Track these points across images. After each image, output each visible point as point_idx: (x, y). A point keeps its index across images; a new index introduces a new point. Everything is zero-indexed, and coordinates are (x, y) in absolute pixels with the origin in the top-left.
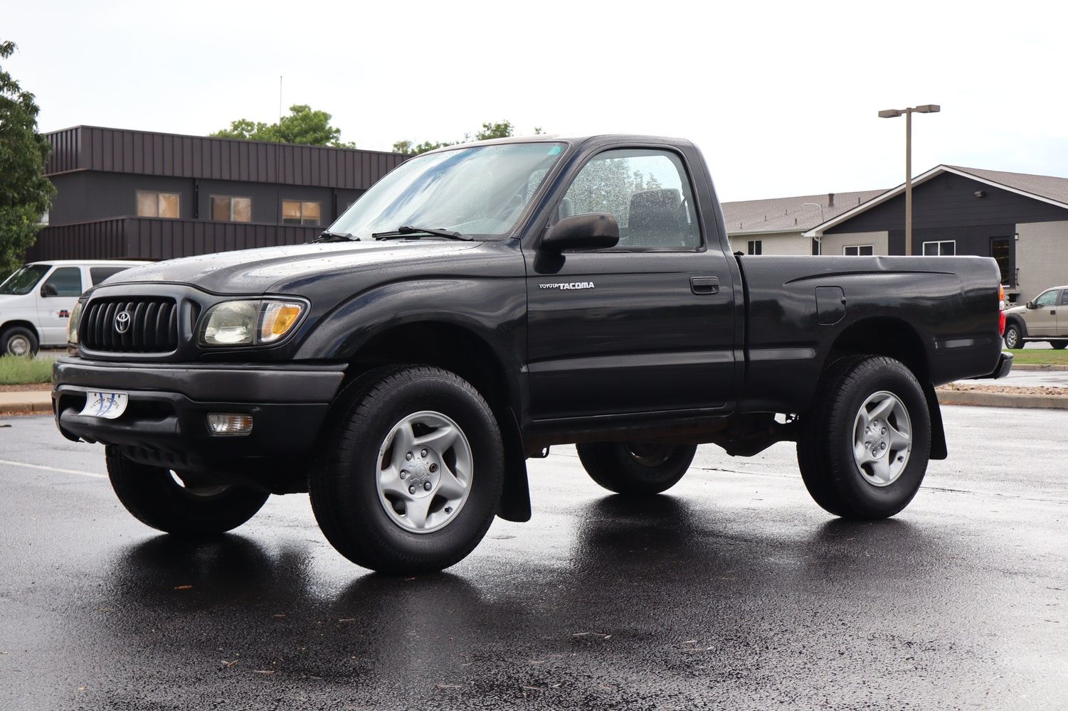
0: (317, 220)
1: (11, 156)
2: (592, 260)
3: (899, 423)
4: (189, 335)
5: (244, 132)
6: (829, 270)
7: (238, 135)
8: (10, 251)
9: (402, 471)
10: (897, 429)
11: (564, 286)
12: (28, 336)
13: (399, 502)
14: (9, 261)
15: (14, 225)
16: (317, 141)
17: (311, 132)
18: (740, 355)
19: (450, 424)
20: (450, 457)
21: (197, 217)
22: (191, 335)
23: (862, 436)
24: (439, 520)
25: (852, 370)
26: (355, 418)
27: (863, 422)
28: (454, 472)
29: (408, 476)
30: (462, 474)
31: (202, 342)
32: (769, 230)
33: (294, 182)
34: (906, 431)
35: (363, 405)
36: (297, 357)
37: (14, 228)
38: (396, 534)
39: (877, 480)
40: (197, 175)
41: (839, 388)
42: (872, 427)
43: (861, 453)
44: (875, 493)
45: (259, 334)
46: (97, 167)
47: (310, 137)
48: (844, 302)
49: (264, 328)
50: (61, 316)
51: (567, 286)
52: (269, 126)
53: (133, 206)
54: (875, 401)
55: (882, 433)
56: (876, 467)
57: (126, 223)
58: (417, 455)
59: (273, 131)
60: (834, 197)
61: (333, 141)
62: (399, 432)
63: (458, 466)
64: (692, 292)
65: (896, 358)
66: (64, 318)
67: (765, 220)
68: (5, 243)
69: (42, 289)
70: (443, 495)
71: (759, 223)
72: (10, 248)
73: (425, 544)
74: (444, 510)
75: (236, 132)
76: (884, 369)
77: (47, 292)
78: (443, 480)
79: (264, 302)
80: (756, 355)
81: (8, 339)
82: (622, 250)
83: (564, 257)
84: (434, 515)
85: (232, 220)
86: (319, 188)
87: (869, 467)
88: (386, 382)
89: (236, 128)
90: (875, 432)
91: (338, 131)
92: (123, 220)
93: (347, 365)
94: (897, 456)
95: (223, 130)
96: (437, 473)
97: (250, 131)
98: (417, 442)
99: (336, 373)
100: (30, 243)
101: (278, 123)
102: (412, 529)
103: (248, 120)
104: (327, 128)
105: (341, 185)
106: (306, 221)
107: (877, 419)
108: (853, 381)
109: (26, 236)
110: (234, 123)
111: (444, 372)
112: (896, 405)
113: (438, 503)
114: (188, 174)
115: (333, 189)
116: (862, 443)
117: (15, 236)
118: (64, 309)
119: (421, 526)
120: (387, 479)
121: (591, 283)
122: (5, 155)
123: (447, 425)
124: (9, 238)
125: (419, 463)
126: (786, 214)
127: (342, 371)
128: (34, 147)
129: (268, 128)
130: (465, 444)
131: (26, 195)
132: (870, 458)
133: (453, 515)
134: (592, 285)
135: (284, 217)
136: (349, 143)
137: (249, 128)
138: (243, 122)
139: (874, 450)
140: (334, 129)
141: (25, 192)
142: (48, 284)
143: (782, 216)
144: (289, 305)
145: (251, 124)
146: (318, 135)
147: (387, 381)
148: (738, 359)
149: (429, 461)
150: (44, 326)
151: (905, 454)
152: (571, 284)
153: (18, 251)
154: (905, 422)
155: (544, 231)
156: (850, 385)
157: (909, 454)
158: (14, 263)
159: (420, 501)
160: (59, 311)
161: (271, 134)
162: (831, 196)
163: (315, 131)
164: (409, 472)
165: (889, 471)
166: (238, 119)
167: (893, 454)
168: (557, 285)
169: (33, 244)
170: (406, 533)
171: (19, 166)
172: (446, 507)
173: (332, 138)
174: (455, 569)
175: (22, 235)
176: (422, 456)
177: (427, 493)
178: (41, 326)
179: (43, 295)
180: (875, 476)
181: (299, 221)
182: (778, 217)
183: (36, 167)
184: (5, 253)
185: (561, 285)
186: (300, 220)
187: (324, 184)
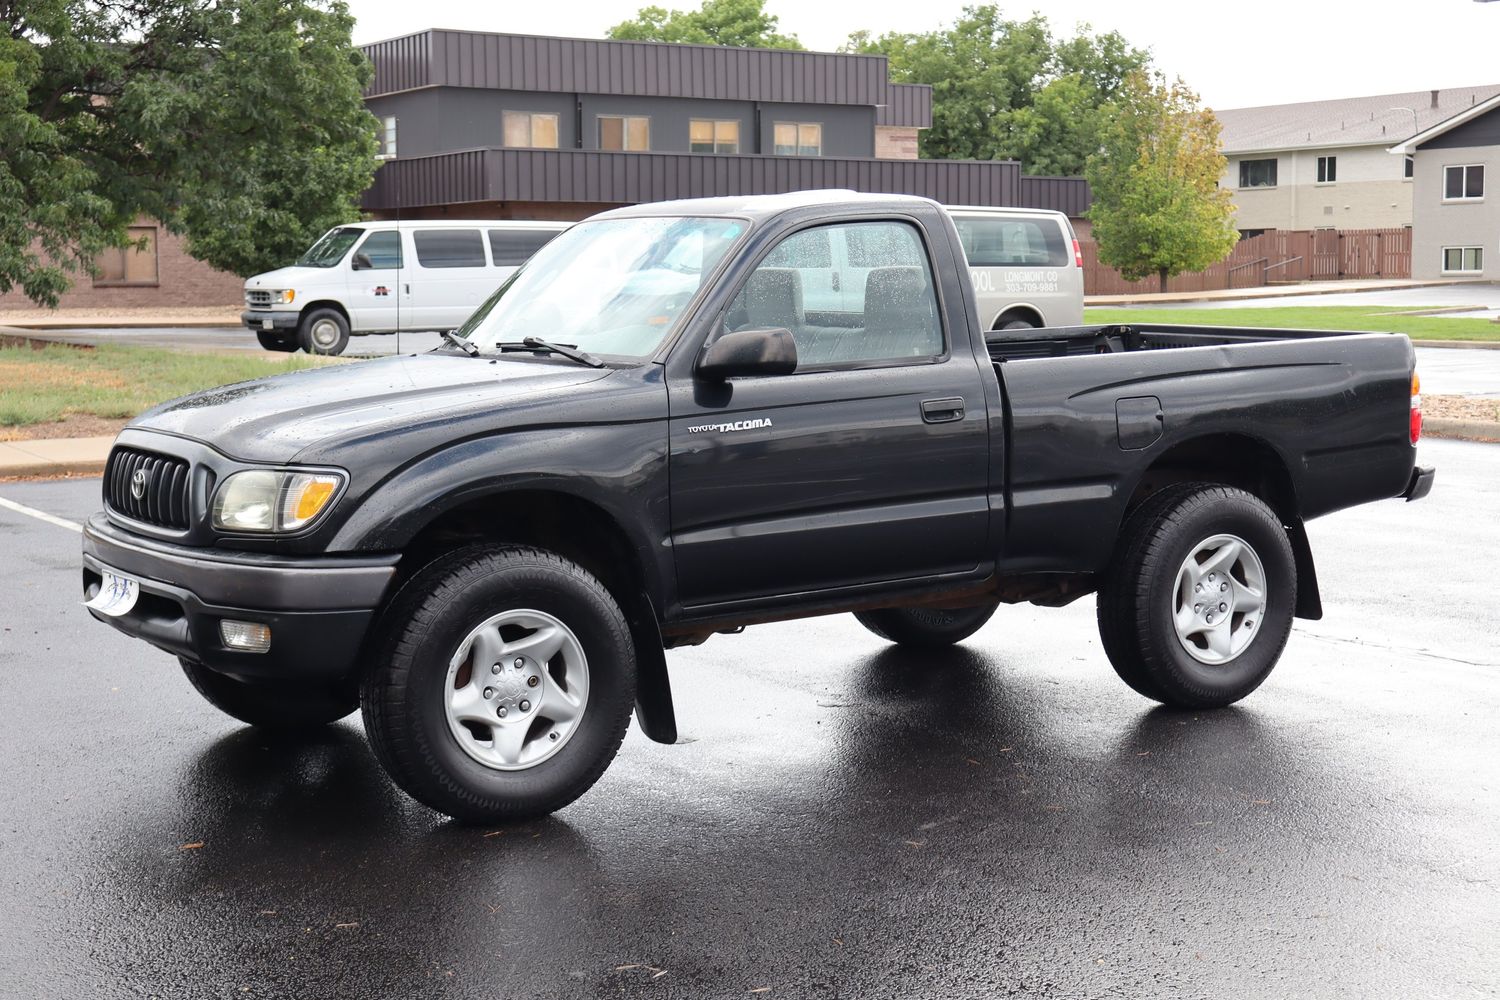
0: (735, 145)
1: (317, 86)
2: (771, 386)
3: (1248, 576)
4: (203, 511)
5: (653, 22)
6: (1139, 374)
7: (646, 28)
8: (341, 196)
9: (487, 688)
10: (1246, 585)
11: (725, 427)
12: (336, 321)
13: (481, 730)
14: (339, 209)
15: (344, 162)
16: (748, 31)
17: (740, 21)
18: (997, 502)
19: (554, 623)
20: (558, 666)
21: (581, 147)
22: (205, 512)
23: (1190, 596)
24: (542, 749)
25: (1173, 509)
26: (412, 625)
27: (1190, 578)
28: (563, 686)
29: (495, 694)
30: (576, 691)
31: (217, 522)
32: (1346, 142)
33: (704, 95)
34: (1258, 587)
35: (425, 609)
36: (329, 549)
37: (345, 166)
38: (474, 773)
39: (1209, 656)
40: (580, 89)
41: (1153, 534)
42: (1206, 583)
43: (1186, 621)
44: (1204, 675)
45: (281, 519)
46: (453, 82)
47: (739, 26)
48: (1160, 418)
49: (286, 511)
50: (378, 294)
51: (730, 427)
52: (686, 14)
53: (498, 132)
54: (1211, 548)
55: (1222, 590)
56: (1210, 637)
57: (486, 155)
58: (509, 666)
59: (692, 21)
60: (1439, 94)
61: (769, 32)
62: (478, 639)
63: (569, 678)
64: (925, 421)
65: (1242, 487)
66: (381, 296)
67: (1343, 129)
68: (334, 186)
69: (353, 261)
70: (548, 716)
71: (1334, 132)
72: (341, 193)
73: (518, 786)
74: (548, 736)
75: (643, 23)
76: (1221, 505)
77: (360, 263)
78: (547, 697)
79: (288, 474)
80: (1021, 499)
81: (312, 325)
82: (818, 368)
83: (731, 385)
84: (534, 744)
85: (625, 148)
86: (737, 102)
87: (1200, 639)
88: (457, 576)
89: (643, 17)
90: (1211, 589)
91: (775, 19)
92: (483, 152)
93: (400, 556)
94: (1245, 621)
95: (627, 21)
96: (538, 688)
97: (660, 21)
98: (507, 648)
99: (383, 569)
100: (365, 184)
101: (699, 10)
102: (500, 764)
103: (660, 7)
104: (761, 15)
105: (766, 98)
106: (722, 147)
107: (1213, 572)
108: (1172, 524)
109: (360, 176)
110: (640, 11)
111: (544, 556)
112: (1243, 551)
113: (541, 726)
114: (568, 88)
115: (755, 103)
116: (1189, 605)
117: (347, 177)
118: (381, 285)
119: (513, 760)
120: (462, 701)
121: (768, 420)
122: (310, 85)
123: (549, 625)
124: (340, 178)
125: (512, 677)
126: (1372, 120)
127: (392, 565)
128: (348, 73)
129: (685, 17)
130: (577, 650)
131: (343, 133)
132: (1201, 624)
133: (560, 743)
134: (768, 422)
135: (691, 142)
136: (789, 34)
137: (660, 17)
138: (654, 10)
139: (1209, 616)
140: (770, 17)
141: (340, 129)
142: (361, 253)
143: (1366, 122)
144: (321, 480)
145: (662, 13)
146: (749, 23)
147: (459, 574)
148: (994, 506)
149: (526, 673)
150: (357, 308)
151: (1256, 618)
152: (737, 424)
153: (352, 195)
154: (1256, 573)
155: (702, 351)
156: (1168, 530)
157: (1262, 617)
158: (348, 210)
159: (514, 726)
160: (375, 288)
161: (689, 24)
162: (1435, 94)
163: (745, 19)
164: (496, 690)
165: (1230, 643)
166: (646, 6)
167: (1237, 618)
168: (715, 427)
169: (369, 186)
170: (491, 771)
171: (330, 98)
172: (552, 731)
173: (767, 28)
174: (565, 813)
175: (356, 175)
176: (516, 667)
177: (522, 715)
178: (352, 308)
179: (355, 268)
180: (1209, 650)
181: (710, 147)
182: (1359, 124)
183: (350, 98)
184: (336, 199)
185: (722, 427)
186: (713, 145)
187: (744, 96)
